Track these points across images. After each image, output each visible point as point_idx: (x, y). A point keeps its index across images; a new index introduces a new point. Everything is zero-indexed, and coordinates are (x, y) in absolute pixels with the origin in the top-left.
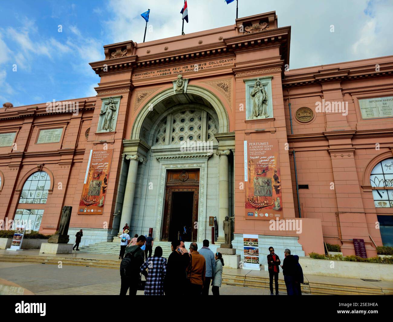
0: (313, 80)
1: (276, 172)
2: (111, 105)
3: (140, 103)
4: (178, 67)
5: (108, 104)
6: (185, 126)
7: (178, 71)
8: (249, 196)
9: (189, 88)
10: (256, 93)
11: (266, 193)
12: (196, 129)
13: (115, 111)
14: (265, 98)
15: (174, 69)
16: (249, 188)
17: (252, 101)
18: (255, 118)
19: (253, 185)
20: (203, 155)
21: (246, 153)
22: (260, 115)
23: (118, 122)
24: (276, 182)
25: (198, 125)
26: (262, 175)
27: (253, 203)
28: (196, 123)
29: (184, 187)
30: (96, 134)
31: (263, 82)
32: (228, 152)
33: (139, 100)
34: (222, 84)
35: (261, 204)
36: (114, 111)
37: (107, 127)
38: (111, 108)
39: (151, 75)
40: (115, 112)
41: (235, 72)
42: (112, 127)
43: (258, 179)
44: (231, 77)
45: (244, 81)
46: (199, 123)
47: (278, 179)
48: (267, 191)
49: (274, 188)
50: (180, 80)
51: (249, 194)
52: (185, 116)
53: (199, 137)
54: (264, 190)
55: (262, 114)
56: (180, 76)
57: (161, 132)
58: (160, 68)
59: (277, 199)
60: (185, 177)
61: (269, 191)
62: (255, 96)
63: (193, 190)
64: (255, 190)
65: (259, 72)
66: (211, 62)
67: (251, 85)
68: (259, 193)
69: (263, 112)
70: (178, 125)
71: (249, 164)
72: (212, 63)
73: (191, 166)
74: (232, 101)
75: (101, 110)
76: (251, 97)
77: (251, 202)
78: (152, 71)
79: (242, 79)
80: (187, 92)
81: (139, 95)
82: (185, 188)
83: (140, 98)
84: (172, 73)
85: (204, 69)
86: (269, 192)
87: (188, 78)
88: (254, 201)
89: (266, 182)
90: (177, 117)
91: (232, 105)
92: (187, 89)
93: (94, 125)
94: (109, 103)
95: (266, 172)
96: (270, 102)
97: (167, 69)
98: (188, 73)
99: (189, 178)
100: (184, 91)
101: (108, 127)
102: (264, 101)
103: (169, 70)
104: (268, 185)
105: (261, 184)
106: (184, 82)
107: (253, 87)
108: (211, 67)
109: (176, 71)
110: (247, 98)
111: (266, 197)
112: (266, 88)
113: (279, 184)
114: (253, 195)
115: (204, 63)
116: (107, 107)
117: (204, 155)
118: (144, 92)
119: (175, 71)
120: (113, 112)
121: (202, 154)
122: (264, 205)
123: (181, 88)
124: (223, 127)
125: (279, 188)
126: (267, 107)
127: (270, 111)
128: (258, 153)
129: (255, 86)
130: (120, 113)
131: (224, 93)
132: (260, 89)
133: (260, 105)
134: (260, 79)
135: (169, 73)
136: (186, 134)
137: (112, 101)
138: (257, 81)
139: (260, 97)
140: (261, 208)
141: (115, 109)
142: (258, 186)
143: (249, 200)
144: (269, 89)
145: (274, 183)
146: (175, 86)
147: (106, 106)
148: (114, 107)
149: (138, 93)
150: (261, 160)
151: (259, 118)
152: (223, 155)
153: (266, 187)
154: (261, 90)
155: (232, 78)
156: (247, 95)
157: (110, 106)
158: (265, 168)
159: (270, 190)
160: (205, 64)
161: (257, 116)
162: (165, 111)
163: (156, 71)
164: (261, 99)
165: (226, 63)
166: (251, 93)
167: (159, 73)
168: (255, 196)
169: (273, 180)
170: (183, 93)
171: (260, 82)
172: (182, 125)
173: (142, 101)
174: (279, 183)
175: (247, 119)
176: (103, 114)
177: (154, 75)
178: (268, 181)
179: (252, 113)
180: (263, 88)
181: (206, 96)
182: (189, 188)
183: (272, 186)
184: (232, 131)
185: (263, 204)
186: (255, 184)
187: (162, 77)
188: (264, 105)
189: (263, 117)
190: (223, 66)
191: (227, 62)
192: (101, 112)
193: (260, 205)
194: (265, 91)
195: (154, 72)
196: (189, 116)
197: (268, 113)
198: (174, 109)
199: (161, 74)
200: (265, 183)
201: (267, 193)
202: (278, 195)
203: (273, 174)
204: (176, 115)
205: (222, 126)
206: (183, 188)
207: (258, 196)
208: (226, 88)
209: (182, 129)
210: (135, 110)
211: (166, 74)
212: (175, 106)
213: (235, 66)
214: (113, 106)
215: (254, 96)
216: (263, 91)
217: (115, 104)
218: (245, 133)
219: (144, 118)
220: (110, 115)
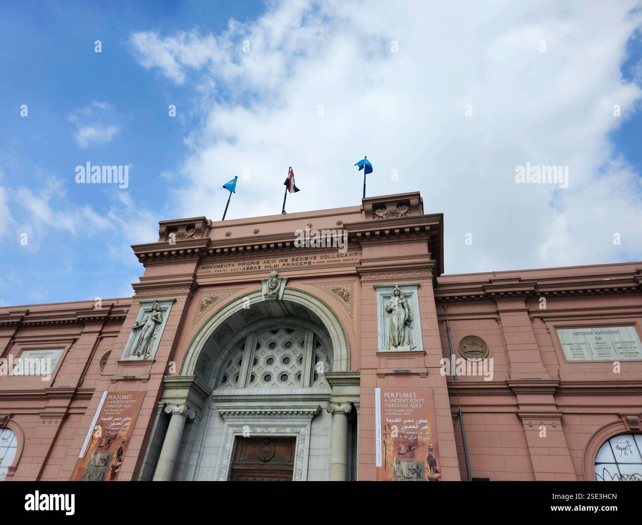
0: (482, 293)
2: (154, 313)
3: (205, 312)
4: (273, 260)
5: (150, 312)
6: (275, 355)
7: (272, 265)
9: (287, 292)
10: (395, 306)
12: (294, 361)
13: (160, 323)
14: (409, 316)
15: (266, 262)
17: (388, 320)
18: (393, 349)
20: (303, 410)
21: (378, 412)
22: (401, 344)
23: (162, 343)
25: (298, 355)
28: (294, 352)
30: (120, 363)
32: (347, 408)
33: (203, 307)
34: (340, 289)
36: (157, 323)
37: (140, 352)
38: (154, 318)
39: (228, 269)
40: (160, 326)
41: (360, 273)
42: (150, 352)
43: (399, 463)
44: (353, 280)
45: (375, 288)
46: (300, 351)
50: (274, 279)
52: (278, 338)
53: (299, 376)
55: (405, 343)
56: (274, 273)
57: (234, 365)
58: (244, 259)
62: (393, 313)
65: (398, 275)
66: (324, 255)
67: (386, 294)
69: (406, 340)
70: (263, 354)
71: (385, 432)
72: (326, 257)
73: (281, 431)
74: (355, 319)
76: (386, 313)
78: (230, 263)
79: (372, 284)
80: (283, 299)
81: (204, 298)
83: (205, 303)
84: (263, 268)
85: (312, 264)
87: (287, 277)
90: (263, 338)
91: (355, 325)
92: (283, 294)
93: (119, 345)
94: (153, 310)
96: (417, 323)
97: (254, 261)
98: (288, 269)
100: (279, 296)
101: (143, 352)
102: (407, 322)
103: (258, 263)
104: (419, 476)
106: (279, 283)
107: (389, 297)
108: (323, 262)
109: (269, 264)
110: (379, 315)
112: (409, 300)
115: (313, 256)
116: (148, 317)
117: (305, 410)
118: (212, 295)
119: (267, 265)
120: (156, 325)
123: (275, 291)
124: (340, 361)
126: (413, 332)
127: (417, 339)
129: (393, 297)
130: (167, 328)
131: (343, 304)
132: (400, 301)
133: (400, 328)
135: (257, 268)
136: (276, 369)
137: (158, 307)
138: (395, 289)
139: (400, 314)
141: (160, 320)
144: (414, 302)
146: (265, 288)
147: (146, 316)
148: (159, 316)
149: (203, 296)
150: (404, 425)
151: (400, 349)
152: (339, 412)
154: (402, 304)
155: (355, 281)
156: (380, 311)
157: (153, 315)
160: (315, 258)
161: (396, 346)
162: (244, 328)
163: (236, 264)
164: (402, 317)
165: (346, 258)
166: (385, 305)
167: (242, 267)
170: (277, 300)
171: (400, 290)
172: (270, 353)
173: (207, 309)
175: (380, 350)
176: (138, 328)
177: (233, 269)
178: (418, 467)
179: (388, 340)
180: (404, 300)
181: (315, 307)
184: (354, 369)
186: (395, 473)
187: (244, 272)
188: (407, 328)
189: (405, 348)
190: (342, 262)
191: (349, 258)
192: (135, 325)
194: (408, 306)
195: (233, 265)
196: (283, 337)
197: (414, 342)
198: (260, 324)
199: (244, 268)
200: (413, 471)
204: (263, 335)
205: (339, 358)
206: (263, 474)
208: (346, 297)
209: (270, 361)
210: (195, 324)
211: (252, 268)
212: (262, 319)
213: (361, 263)
214: (157, 315)
215: (390, 312)
216: (405, 305)
217: (161, 311)
218: (377, 374)
219: (207, 339)
220: (150, 330)
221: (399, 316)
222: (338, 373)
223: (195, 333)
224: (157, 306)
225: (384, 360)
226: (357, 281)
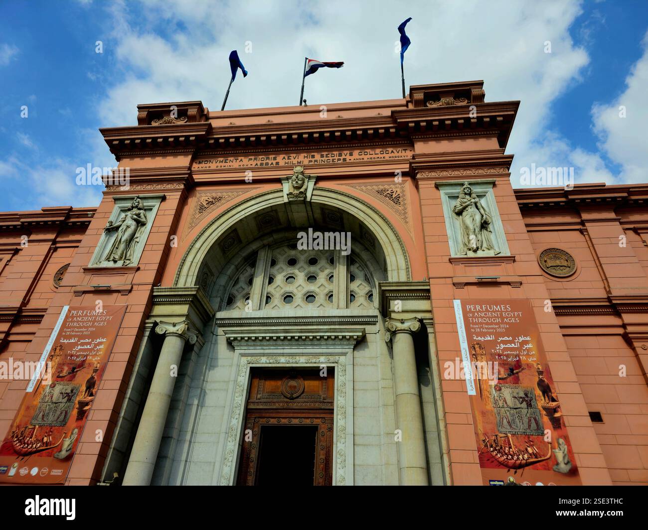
0: (563, 199)
1: (540, 373)
2: (135, 211)
4: (295, 155)
5: (129, 210)
6: (297, 273)
7: (295, 161)
8: (485, 434)
9: (316, 192)
10: (467, 206)
11: (526, 425)
12: (322, 280)
13: (143, 224)
14: (486, 218)
15: (286, 158)
16: (484, 414)
19: (490, 406)
20: (344, 334)
21: (461, 328)
23: (147, 248)
24: (547, 399)
26: (508, 380)
27: (499, 452)
29: (294, 413)
31: (477, 190)
32: (415, 326)
33: (202, 209)
35: (521, 457)
36: (140, 223)
37: (117, 257)
38: (135, 217)
39: (235, 165)
40: (143, 228)
42: (131, 257)
43: (500, 390)
45: (437, 187)
47: (550, 391)
48: (530, 421)
49: (544, 413)
51: (484, 428)
53: (330, 297)
54: (520, 418)
57: (242, 284)
59: (559, 444)
60: (295, 387)
61: (533, 421)
62: (464, 213)
63: (316, 422)
64: (498, 418)
65: (465, 172)
67: (452, 193)
68: (511, 426)
71: (474, 352)
73: (314, 360)
74: (411, 223)
75: (110, 220)
76: (454, 215)
77: (492, 449)
79: (434, 182)
81: (204, 199)
82: (295, 415)
84: (282, 164)
85: (348, 161)
86: (533, 425)
87: (316, 175)
88: (501, 448)
89: (521, 398)
90: (279, 253)
92: (312, 195)
94: (133, 207)
95: (517, 373)
96: (497, 224)
97: (270, 156)
99: (305, 390)
100: (306, 197)
101: (121, 257)
102: (484, 225)
104: (529, 405)
105: (510, 401)
107: (458, 197)
109: (289, 160)
110: (446, 216)
111: (529, 438)
113: (554, 404)
114: (496, 429)
115: (349, 152)
116: (126, 216)
117: (346, 334)
118: (215, 195)
119: (287, 161)
120: (138, 227)
121: (341, 332)
122: (529, 458)
123: (302, 190)
124: (396, 271)
125: (557, 415)
126: (492, 236)
127: (500, 243)
128: (489, 328)
129: (461, 196)
132: (473, 200)
133: (476, 230)
134: (470, 184)
135: (274, 164)
138: (465, 186)
139: (475, 215)
140: (521, 466)
141: (143, 220)
142: (503, 407)
143: (486, 446)
144: (489, 204)
145: (541, 402)
147: (123, 215)
148: (142, 215)
150: (499, 343)
152: (403, 331)
153: (524, 411)
154: (476, 204)
155: (406, 181)
156: (447, 212)
157: (134, 213)
158: (513, 364)
159: (535, 420)
160: (351, 154)
164: (478, 218)
166: (453, 207)
167: (253, 162)
168: (501, 433)
169: (538, 392)
170: (304, 202)
171: (472, 189)
173: (208, 210)
174: (553, 400)
175: (453, 256)
176: (112, 229)
178: (526, 395)
180: (477, 200)
182: (307, 415)
183: (540, 407)
184: (419, 277)
185: (526, 456)
186: (496, 402)
188: (484, 232)
190: (387, 158)
192: (108, 225)
193: (518, 459)
195: (241, 160)
196: (306, 253)
197: (496, 247)
199: (256, 164)
200: (521, 400)
201: (529, 426)
202: (559, 431)
203: (537, 379)
204: (277, 251)
205: (395, 268)
206: (291, 415)
207: (510, 435)
209: (290, 279)
211: (267, 164)
213: (414, 159)
214: (139, 214)
215: (459, 213)
216: (478, 205)
217: (145, 210)
218: (454, 284)
219: (211, 245)
220: (129, 232)
221: (472, 218)
222: (399, 284)
223: (194, 237)
224: (139, 202)
225: (460, 268)
226: (408, 182)
